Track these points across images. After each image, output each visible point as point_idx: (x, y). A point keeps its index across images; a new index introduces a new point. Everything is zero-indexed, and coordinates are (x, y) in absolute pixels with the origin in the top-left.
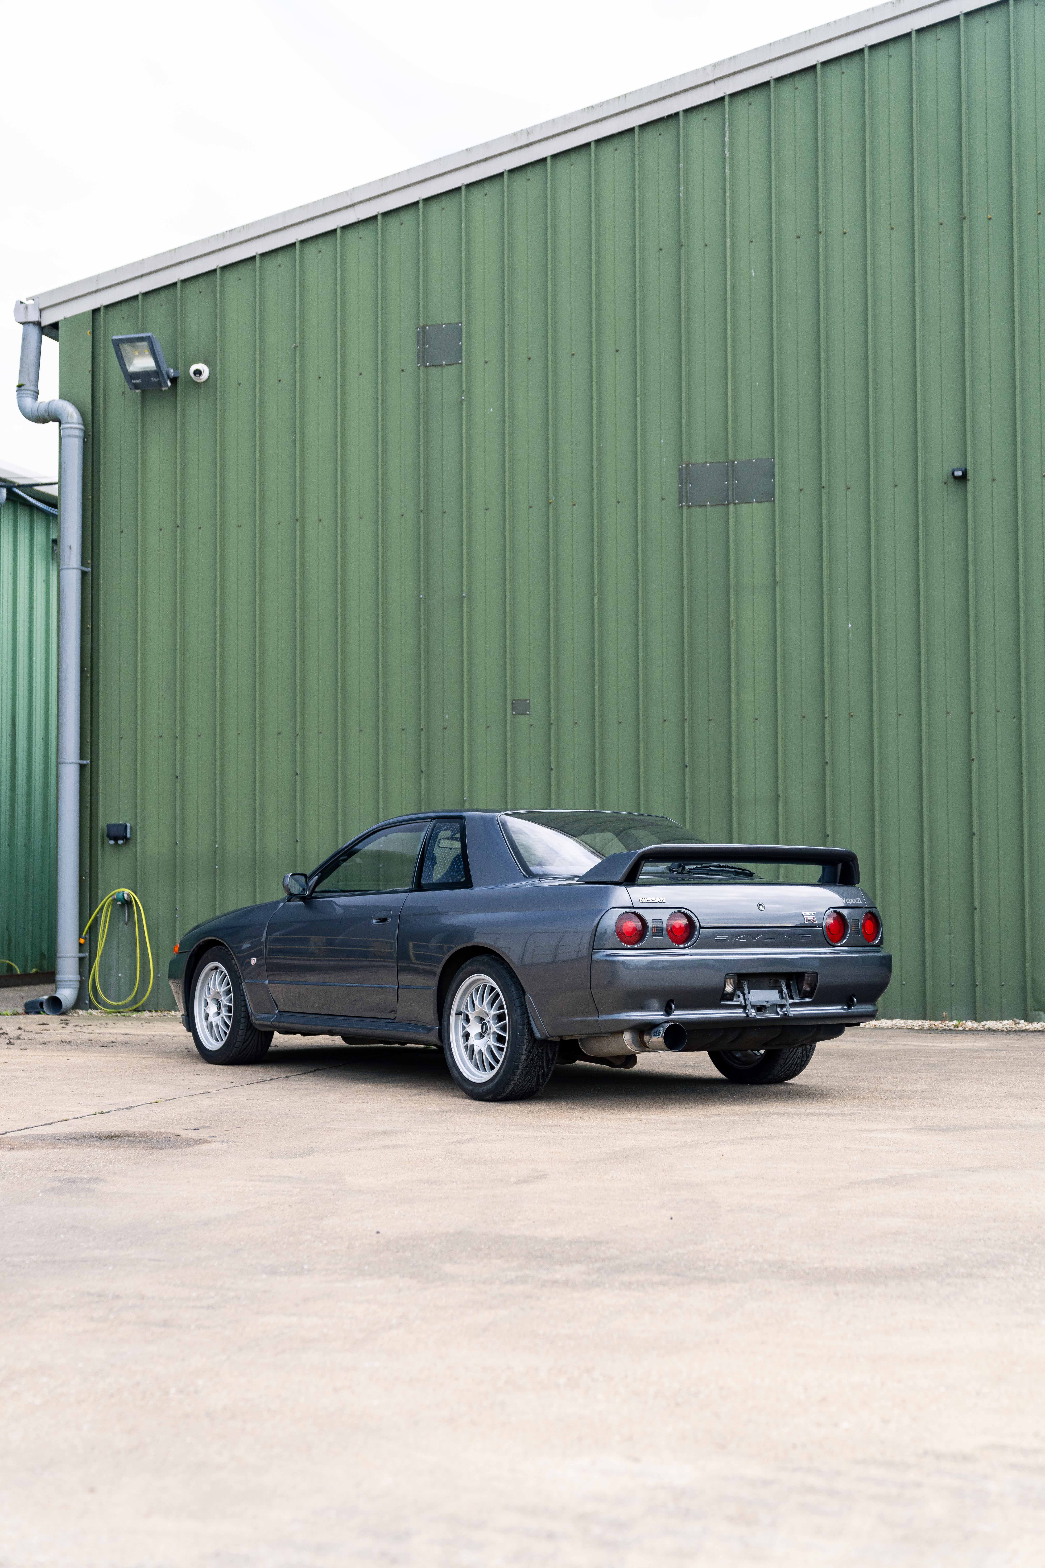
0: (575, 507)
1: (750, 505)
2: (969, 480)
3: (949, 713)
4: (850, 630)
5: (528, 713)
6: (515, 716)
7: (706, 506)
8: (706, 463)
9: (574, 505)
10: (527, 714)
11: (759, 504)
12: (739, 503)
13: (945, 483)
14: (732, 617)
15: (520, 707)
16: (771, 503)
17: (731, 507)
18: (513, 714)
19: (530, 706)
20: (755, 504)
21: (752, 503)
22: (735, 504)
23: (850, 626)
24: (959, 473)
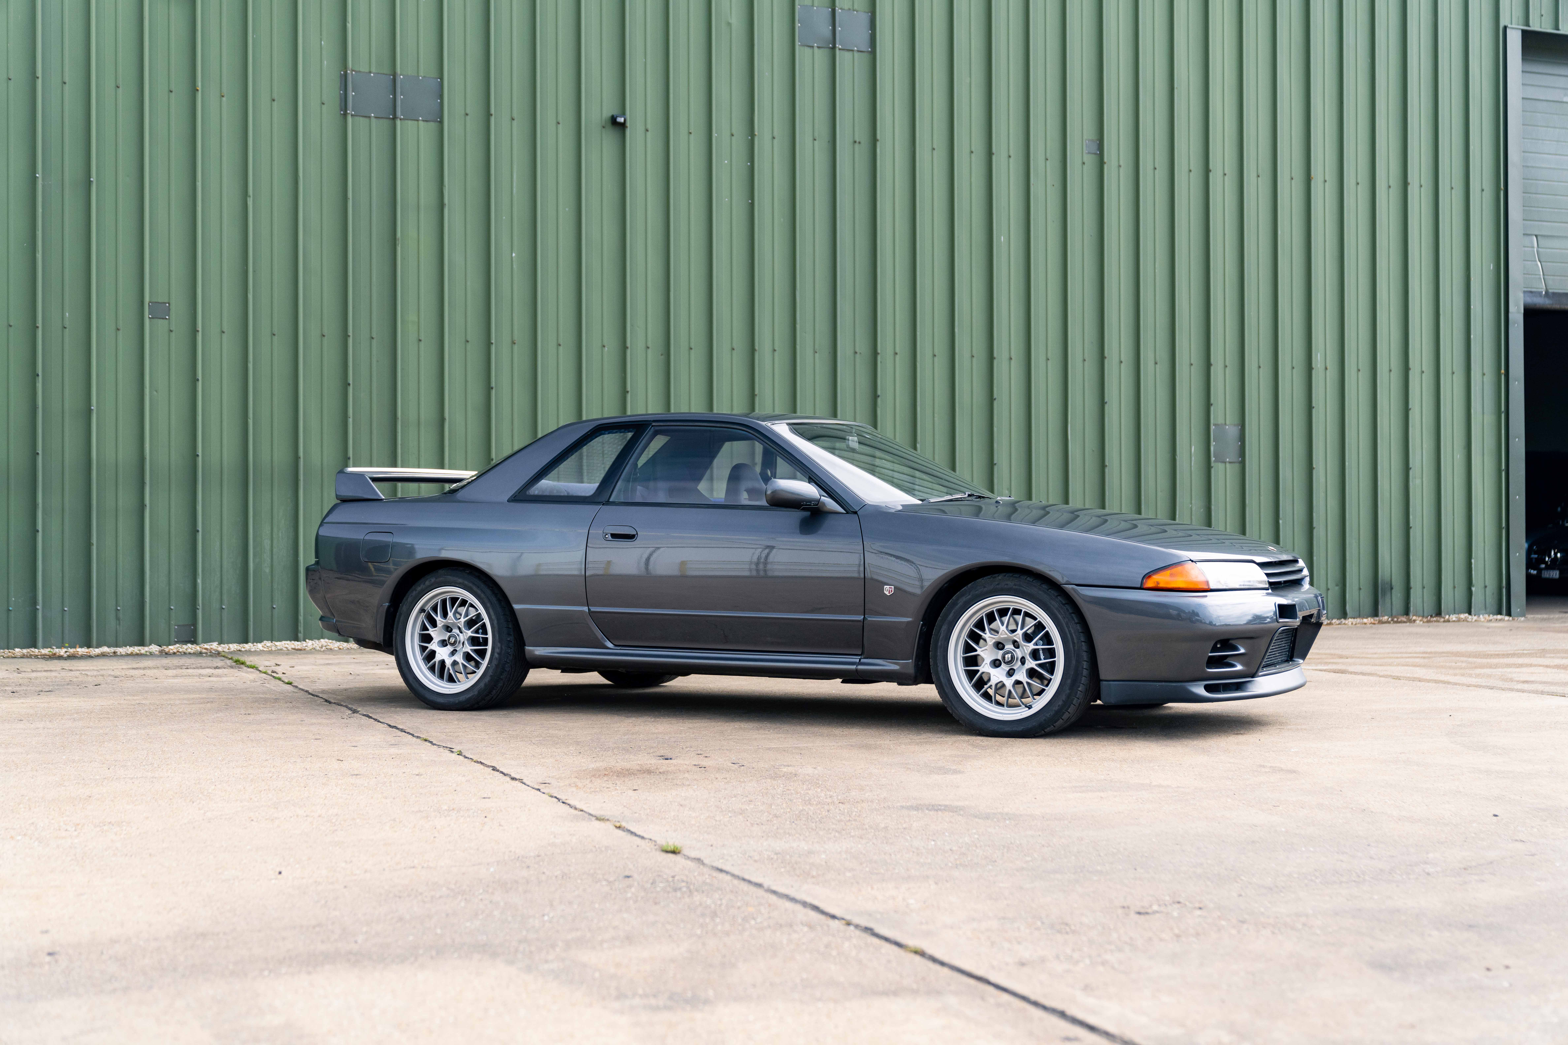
0: (224, 99)
1: (416, 122)
2: (627, 127)
3: (604, 346)
4: (514, 259)
5: (167, 317)
6: (152, 320)
7: (370, 117)
8: (370, 72)
9: (223, 96)
10: (166, 319)
11: (425, 123)
12: (403, 119)
13: (604, 127)
14: (399, 235)
15: (161, 311)
16: (437, 124)
17: (398, 122)
18: (149, 318)
19: (169, 310)
20: (421, 123)
21: (418, 120)
22: (401, 119)
23: (514, 255)
24: (621, 120)
